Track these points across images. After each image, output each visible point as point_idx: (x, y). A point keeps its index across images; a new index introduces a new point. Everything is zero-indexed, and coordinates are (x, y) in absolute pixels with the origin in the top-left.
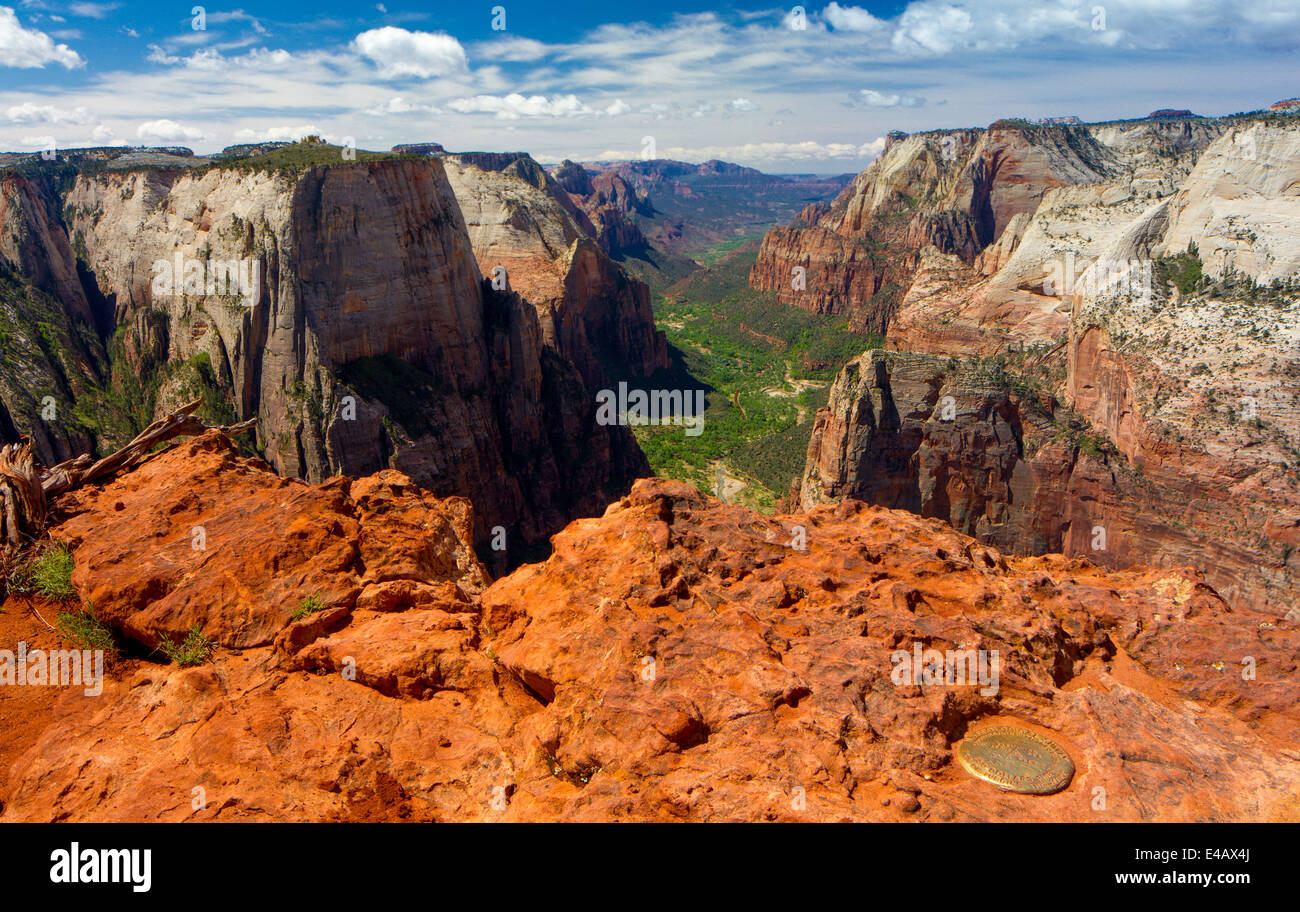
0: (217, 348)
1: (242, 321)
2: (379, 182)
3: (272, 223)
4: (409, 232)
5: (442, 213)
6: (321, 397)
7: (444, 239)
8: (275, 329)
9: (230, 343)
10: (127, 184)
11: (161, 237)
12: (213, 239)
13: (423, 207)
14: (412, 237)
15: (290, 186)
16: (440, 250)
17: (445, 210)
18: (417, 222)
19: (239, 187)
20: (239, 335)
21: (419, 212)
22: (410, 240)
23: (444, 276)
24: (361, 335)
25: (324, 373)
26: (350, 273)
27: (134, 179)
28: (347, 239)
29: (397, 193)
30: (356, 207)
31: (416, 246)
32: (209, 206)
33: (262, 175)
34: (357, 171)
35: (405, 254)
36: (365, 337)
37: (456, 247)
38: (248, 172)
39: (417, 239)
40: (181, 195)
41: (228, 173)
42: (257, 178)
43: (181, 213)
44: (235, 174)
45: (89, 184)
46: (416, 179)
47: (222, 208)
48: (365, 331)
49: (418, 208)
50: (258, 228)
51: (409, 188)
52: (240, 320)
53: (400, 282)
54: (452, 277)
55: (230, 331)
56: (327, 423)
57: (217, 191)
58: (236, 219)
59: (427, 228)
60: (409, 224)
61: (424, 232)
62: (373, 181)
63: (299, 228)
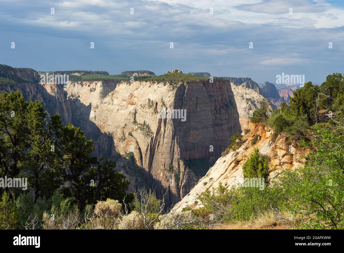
0: (138, 151)
1: (150, 140)
2: (206, 88)
3: (166, 103)
4: (216, 109)
5: (229, 103)
6: (179, 172)
7: (229, 113)
8: (163, 144)
9: (144, 149)
10: (93, 85)
11: (110, 107)
12: (138, 108)
13: (222, 99)
14: (217, 112)
15: (173, 89)
16: (227, 117)
17: (230, 101)
18: (219, 105)
19: (150, 89)
20: (148, 146)
21: (220, 101)
22: (216, 112)
23: (228, 128)
24: (195, 149)
25: (182, 163)
26: (193, 124)
27: (96, 84)
28: (193, 110)
29: (212, 94)
30: (197, 98)
31: (218, 115)
32: (134, 95)
33: (161, 85)
34: (199, 84)
35: (214, 118)
36: (196, 150)
37: (233, 116)
38: (154, 83)
39: (218, 112)
40: (121, 91)
41: (144, 83)
42: (159, 85)
43: (120, 98)
44: (148, 84)
45: (75, 85)
46: (220, 88)
47: (142, 96)
48: (196, 148)
49: (220, 99)
50: (160, 104)
51: (217, 91)
52: (149, 140)
53: (211, 129)
54: (231, 129)
55: (144, 144)
56: (182, 183)
57: (139, 90)
58: (149, 100)
59: (223, 108)
60: (216, 106)
61: (221, 109)
62: (204, 88)
63: (176, 105)
